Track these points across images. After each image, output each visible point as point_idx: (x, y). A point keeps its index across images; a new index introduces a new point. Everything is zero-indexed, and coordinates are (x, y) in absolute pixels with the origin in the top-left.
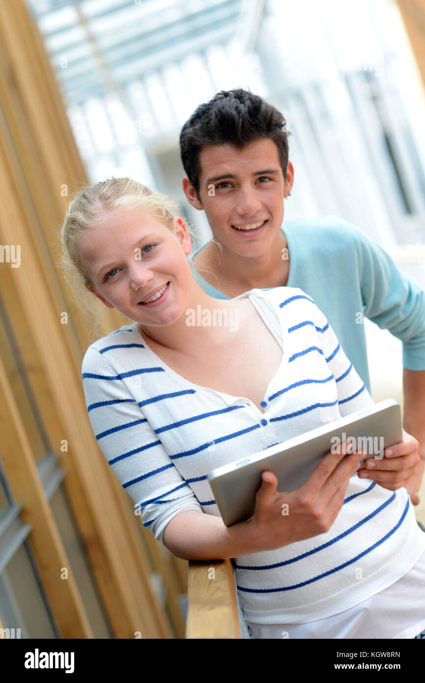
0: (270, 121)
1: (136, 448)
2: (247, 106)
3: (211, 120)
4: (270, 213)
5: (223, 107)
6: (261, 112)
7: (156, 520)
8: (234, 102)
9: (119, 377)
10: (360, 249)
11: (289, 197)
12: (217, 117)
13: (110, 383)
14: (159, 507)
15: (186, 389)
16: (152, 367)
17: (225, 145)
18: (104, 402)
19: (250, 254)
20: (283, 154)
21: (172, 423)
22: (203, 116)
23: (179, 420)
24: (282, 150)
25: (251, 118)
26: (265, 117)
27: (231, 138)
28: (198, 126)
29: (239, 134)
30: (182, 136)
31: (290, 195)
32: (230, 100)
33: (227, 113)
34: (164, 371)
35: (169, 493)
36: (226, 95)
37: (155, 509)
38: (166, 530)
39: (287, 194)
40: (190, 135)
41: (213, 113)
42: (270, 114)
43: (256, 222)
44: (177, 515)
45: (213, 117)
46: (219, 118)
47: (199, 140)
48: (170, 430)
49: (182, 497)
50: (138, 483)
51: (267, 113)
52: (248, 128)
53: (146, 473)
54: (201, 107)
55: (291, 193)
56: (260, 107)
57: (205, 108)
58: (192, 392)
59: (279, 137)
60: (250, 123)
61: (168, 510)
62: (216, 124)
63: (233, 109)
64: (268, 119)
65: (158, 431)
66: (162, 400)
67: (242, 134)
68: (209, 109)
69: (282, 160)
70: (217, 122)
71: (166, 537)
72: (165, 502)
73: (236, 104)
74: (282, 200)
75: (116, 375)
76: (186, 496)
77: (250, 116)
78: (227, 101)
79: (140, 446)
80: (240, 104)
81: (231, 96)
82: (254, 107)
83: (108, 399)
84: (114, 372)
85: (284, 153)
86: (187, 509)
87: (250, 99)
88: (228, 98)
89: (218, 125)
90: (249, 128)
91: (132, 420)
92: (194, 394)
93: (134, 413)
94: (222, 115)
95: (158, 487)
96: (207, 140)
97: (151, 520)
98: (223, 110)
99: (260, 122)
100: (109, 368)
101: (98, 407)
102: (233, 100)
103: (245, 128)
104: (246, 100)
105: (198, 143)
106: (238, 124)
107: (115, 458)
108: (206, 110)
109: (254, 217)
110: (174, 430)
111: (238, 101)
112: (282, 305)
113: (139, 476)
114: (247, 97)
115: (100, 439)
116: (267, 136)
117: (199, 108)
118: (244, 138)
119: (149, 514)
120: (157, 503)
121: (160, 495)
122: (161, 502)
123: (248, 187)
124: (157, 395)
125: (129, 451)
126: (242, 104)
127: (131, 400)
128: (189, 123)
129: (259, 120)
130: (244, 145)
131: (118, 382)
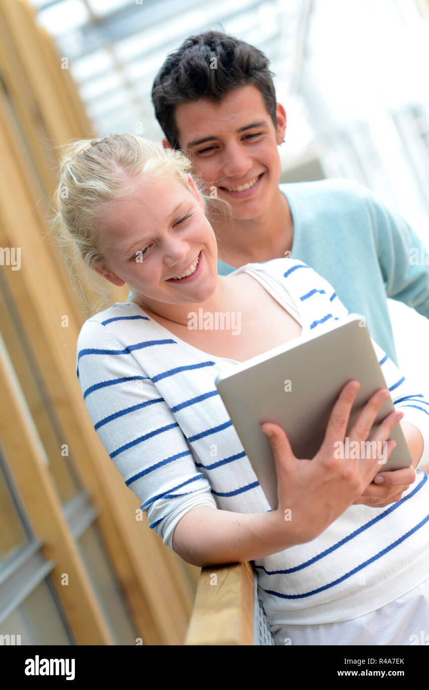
0: (247, 66)
1: (144, 434)
2: (219, 53)
3: (180, 75)
4: (264, 166)
5: (192, 59)
6: (236, 57)
7: (166, 518)
8: (203, 49)
9: (128, 351)
10: (374, 210)
11: (283, 144)
12: (186, 71)
13: (117, 358)
14: (168, 502)
15: (204, 361)
16: (163, 339)
17: (200, 101)
18: (107, 382)
19: (248, 216)
20: (269, 100)
21: (193, 397)
22: (172, 69)
23: (202, 393)
24: (267, 95)
25: (225, 67)
26: (240, 63)
27: (205, 92)
28: (168, 82)
29: (214, 87)
30: (153, 94)
31: (284, 142)
32: (199, 49)
33: (196, 64)
34: (176, 343)
35: (181, 486)
36: (195, 42)
37: (164, 505)
38: (177, 529)
39: (280, 140)
40: (160, 94)
41: (182, 67)
42: (246, 58)
43: (248, 182)
44: (190, 511)
45: (182, 71)
46: (189, 72)
47: (171, 99)
48: (192, 406)
49: (196, 491)
50: (145, 476)
51: (243, 58)
52: (222, 78)
53: (155, 464)
54: (171, 58)
55: (285, 139)
56: (234, 52)
57: (174, 59)
58: (211, 364)
59: (260, 81)
60: (225, 73)
61: (179, 506)
62: (187, 80)
63: (203, 59)
64: (245, 65)
65: (175, 409)
66: (180, 373)
67: (217, 87)
68: (179, 60)
69: (269, 107)
70: (187, 77)
71: (176, 538)
72: (176, 496)
73: (206, 53)
74: (276, 149)
75: (123, 349)
76: (200, 490)
77: (223, 64)
78: (196, 50)
79: (149, 431)
80: (210, 52)
81: (200, 44)
82: (228, 52)
83: (112, 378)
84: (120, 345)
85: (270, 98)
86: (201, 505)
87: (223, 44)
88: (197, 47)
89: (189, 80)
90: (224, 78)
91: (141, 401)
92: (214, 365)
93: (143, 391)
94: (191, 68)
95: (167, 479)
96: (180, 97)
97: (159, 519)
98: (192, 63)
99: (236, 70)
100: (114, 341)
101: (99, 388)
102: (203, 48)
103: (219, 79)
104: (217, 46)
105: (170, 102)
106: (211, 77)
107: (118, 448)
108: (175, 61)
109: (245, 176)
110: (197, 405)
111: (209, 48)
112: (286, 275)
113: (147, 467)
114: (219, 41)
115: (99, 428)
116: (248, 82)
117: (169, 59)
118: (220, 91)
119: (158, 512)
120: (167, 498)
121: (170, 489)
122: (172, 497)
123: (234, 146)
124: (173, 368)
125: (135, 438)
126: (213, 52)
127: (140, 377)
128: (159, 80)
129: (235, 68)
130: (221, 98)
131: (126, 356)
